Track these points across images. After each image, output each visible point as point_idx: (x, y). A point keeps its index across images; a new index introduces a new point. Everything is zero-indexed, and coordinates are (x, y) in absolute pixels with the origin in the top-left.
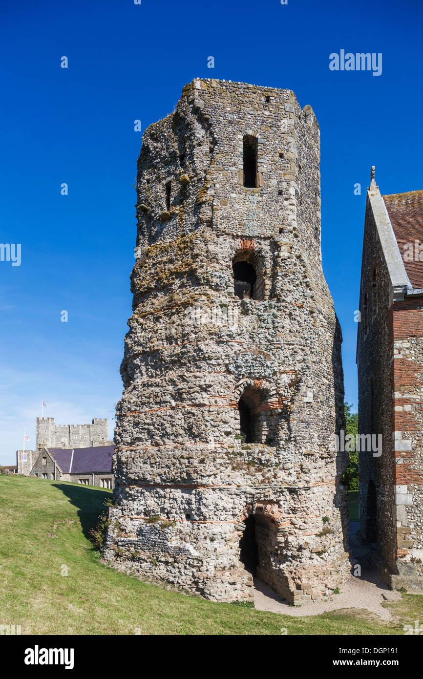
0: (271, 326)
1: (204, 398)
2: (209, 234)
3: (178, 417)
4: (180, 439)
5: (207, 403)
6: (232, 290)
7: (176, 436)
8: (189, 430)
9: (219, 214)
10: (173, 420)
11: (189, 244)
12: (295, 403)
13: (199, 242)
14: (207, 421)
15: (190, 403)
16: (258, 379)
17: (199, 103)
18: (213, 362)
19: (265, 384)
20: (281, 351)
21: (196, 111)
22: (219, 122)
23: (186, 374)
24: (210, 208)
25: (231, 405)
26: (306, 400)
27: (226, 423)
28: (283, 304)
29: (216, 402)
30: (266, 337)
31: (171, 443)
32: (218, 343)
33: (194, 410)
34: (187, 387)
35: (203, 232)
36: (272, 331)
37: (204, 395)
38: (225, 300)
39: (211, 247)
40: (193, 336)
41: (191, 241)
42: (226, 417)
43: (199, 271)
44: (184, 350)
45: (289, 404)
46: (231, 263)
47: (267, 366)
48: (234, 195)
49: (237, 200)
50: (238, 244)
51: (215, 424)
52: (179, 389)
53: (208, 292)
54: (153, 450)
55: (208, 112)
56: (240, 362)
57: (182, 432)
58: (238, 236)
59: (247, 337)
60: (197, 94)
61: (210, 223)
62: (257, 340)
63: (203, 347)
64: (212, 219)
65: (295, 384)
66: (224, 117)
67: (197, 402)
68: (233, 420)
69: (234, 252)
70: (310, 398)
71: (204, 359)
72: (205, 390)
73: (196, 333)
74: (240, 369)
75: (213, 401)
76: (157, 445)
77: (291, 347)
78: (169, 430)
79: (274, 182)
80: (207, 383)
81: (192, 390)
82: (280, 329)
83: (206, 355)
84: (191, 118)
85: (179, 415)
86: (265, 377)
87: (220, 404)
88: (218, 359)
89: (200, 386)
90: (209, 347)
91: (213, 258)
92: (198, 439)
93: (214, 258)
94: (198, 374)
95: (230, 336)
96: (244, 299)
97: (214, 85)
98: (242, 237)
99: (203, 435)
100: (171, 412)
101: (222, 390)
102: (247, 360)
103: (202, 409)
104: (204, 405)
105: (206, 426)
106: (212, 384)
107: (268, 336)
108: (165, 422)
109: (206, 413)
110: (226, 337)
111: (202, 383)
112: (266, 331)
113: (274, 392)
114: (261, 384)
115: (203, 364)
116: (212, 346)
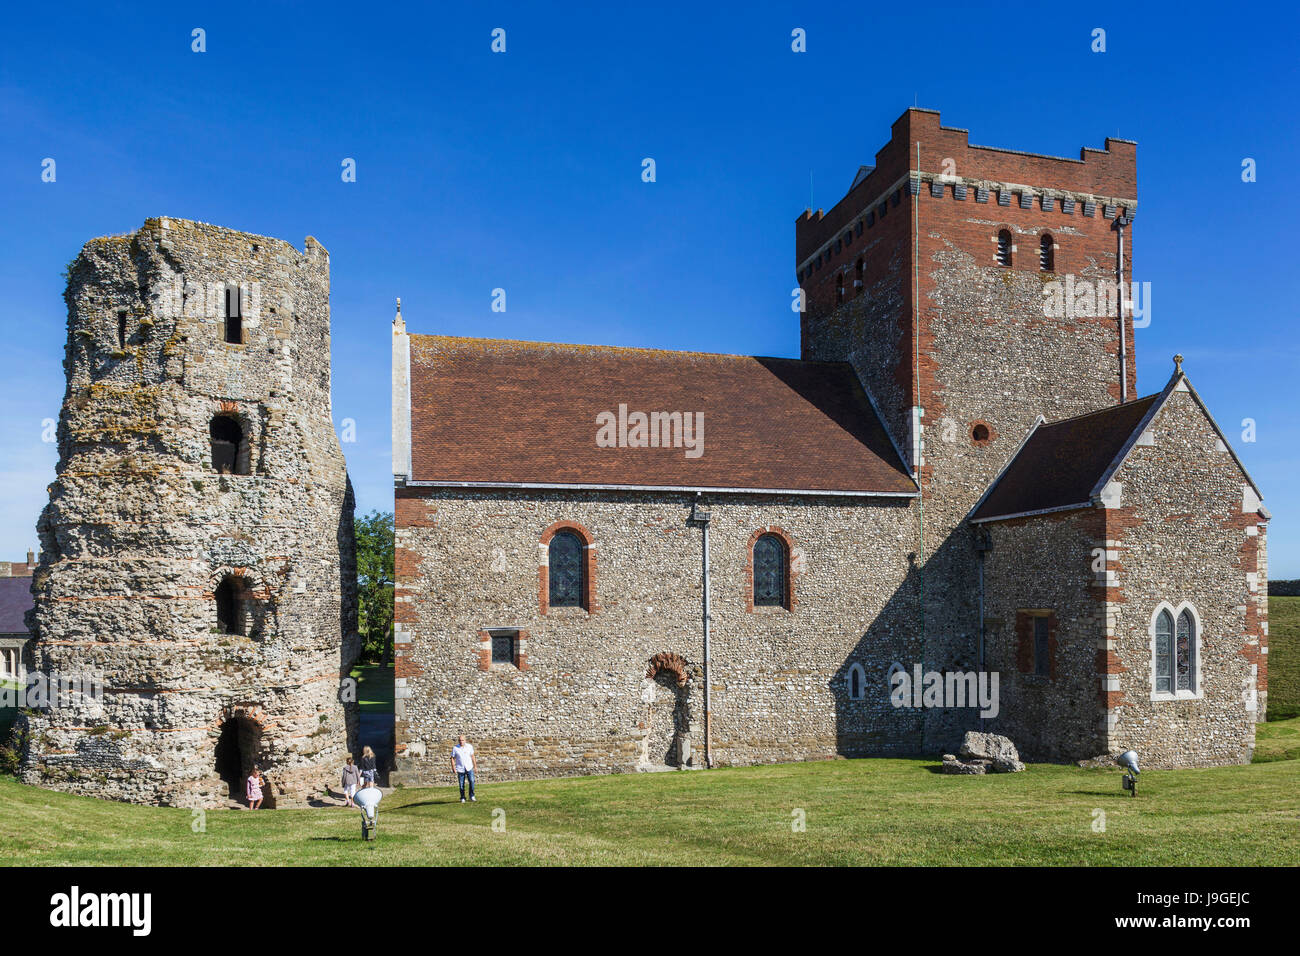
0: (257, 505)
1: (171, 589)
2: (177, 392)
3: (135, 609)
4: (138, 636)
5: (174, 595)
6: (208, 459)
7: (132, 632)
8: (150, 626)
9: (192, 372)
10: (129, 613)
11: (152, 400)
12: (284, 594)
13: (165, 400)
14: (174, 617)
15: (152, 594)
16: (240, 567)
17: (167, 243)
18: (183, 547)
19: (248, 572)
20: (268, 535)
21: (162, 251)
22: (193, 268)
23: (146, 559)
24: (180, 362)
25: (204, 596)
26: (296, 590)
27: (197, 618)
28: (273, 481)
29: (186, 593)
30: (251, 518)
31: (126, 639)
32: (190, 526)
33: (158, 603)
34: (147, 575)
35: (171, 390)
36: (258, 511)
37: (171, 585)
38: (201, 476)
39: (182, 409)
40: (157, 515)
41: (154, 398)
42: (196, 611)
43: (165, 437)
44: (144, 530)
45: (277, 595)
46: (207, 428)
47: (251, 554)
48: (210, 351)
49: (216, 357)
50: (217, 406)
51: (185, 620)
52: (136, 577)
53: (177, 464)
54: (100, 647)
55: (177, 255)
56: (216, 549)
57: (141, 627)
58: (216, 398)
59: (227, 517)
60: (164, 233)
61: (180, 381)
62: (240, 521)
63: (169, 529)
64: (183, 377)
65: (286, 572)
66: (200, 263)
67: (161, 593)
68: (208, 612)
69: (212, 415)
70: (302, 587)
71: (171, 543)
72: (172, 580)
73: (160, 513)
74: (216, 557)
75: (181, 592)
76: (105, 640)
77: (282, 530)
78: (122, 625)
79: (263, 340)
80: (175, 572)
81: (154, 580)
82: (268, 510)
83: (174, 539)
84: (155, 256)
85: (137, 607)
86: (248, 565)
87: (190, 595)
88: (189, 544)
89: (165, 576)
90: (178, 530)
91: (184, 422)
92: (162, 637)
93: (186, 421)
94: (162, 560)
95: (205, 519)
96: (224, 476)
97: (187, 226)
98: (222, 399)
99: (169, 633)
100: (126, 603)
101: (194, 579)
102: (225, 547)
103: (168, 601)
104: (170, 597)
105: (173, 621)
106: (181, 573)
107: (253, 517)
108: (117, 615)
109: (173, 607)
110: (200, 520)
111: (168, 572)
112: (251, 510)
113: (260, 581)
114: (243, 572)
115: (169, 549)
116: (182, 528)
